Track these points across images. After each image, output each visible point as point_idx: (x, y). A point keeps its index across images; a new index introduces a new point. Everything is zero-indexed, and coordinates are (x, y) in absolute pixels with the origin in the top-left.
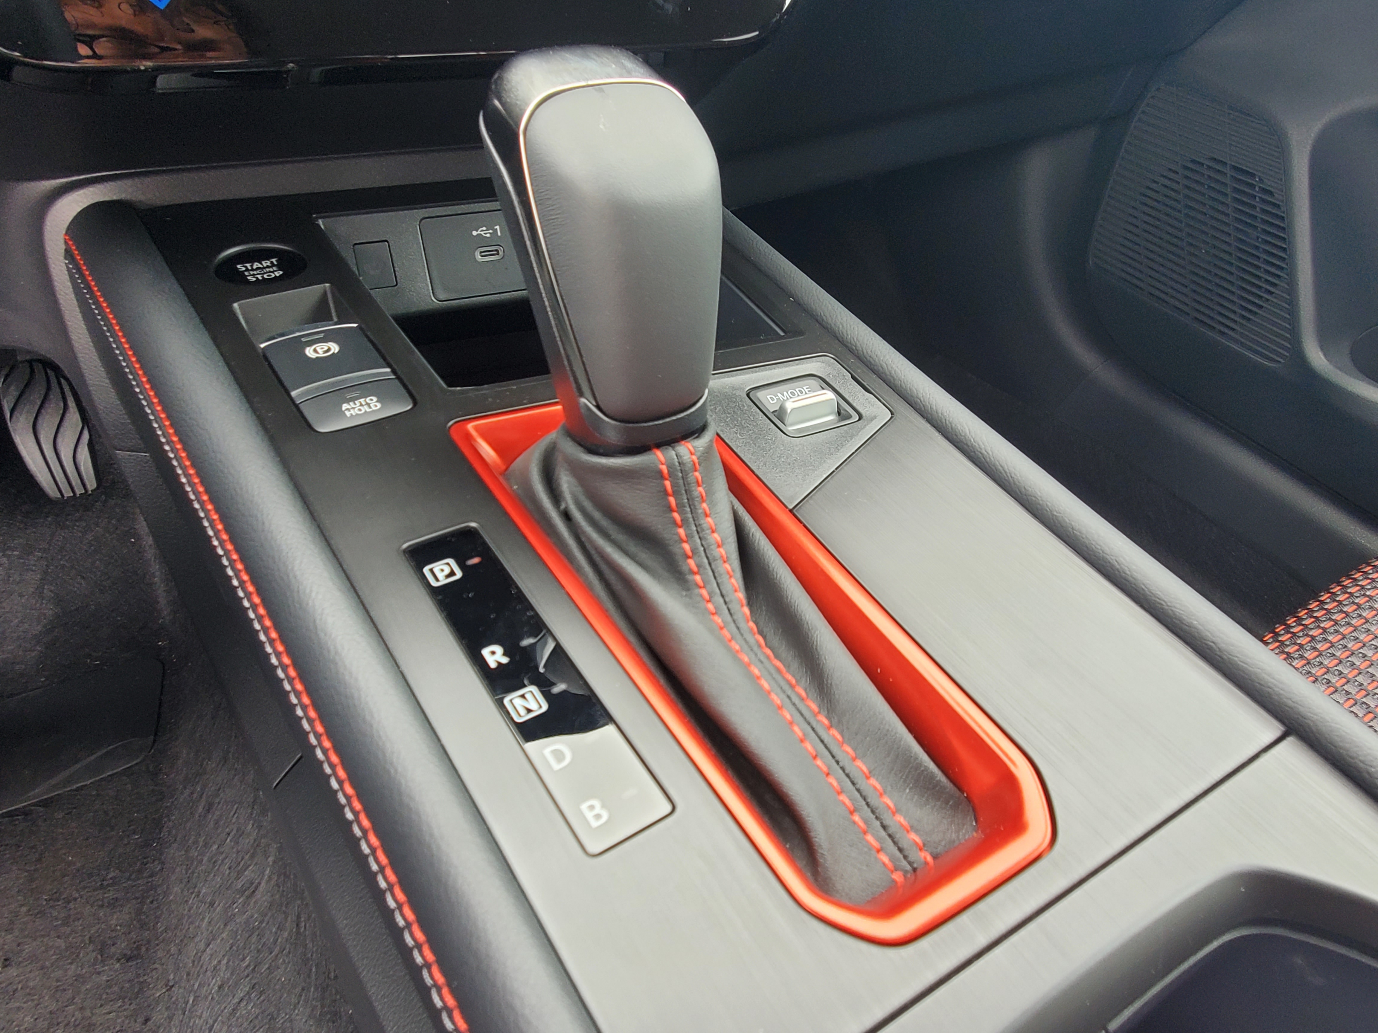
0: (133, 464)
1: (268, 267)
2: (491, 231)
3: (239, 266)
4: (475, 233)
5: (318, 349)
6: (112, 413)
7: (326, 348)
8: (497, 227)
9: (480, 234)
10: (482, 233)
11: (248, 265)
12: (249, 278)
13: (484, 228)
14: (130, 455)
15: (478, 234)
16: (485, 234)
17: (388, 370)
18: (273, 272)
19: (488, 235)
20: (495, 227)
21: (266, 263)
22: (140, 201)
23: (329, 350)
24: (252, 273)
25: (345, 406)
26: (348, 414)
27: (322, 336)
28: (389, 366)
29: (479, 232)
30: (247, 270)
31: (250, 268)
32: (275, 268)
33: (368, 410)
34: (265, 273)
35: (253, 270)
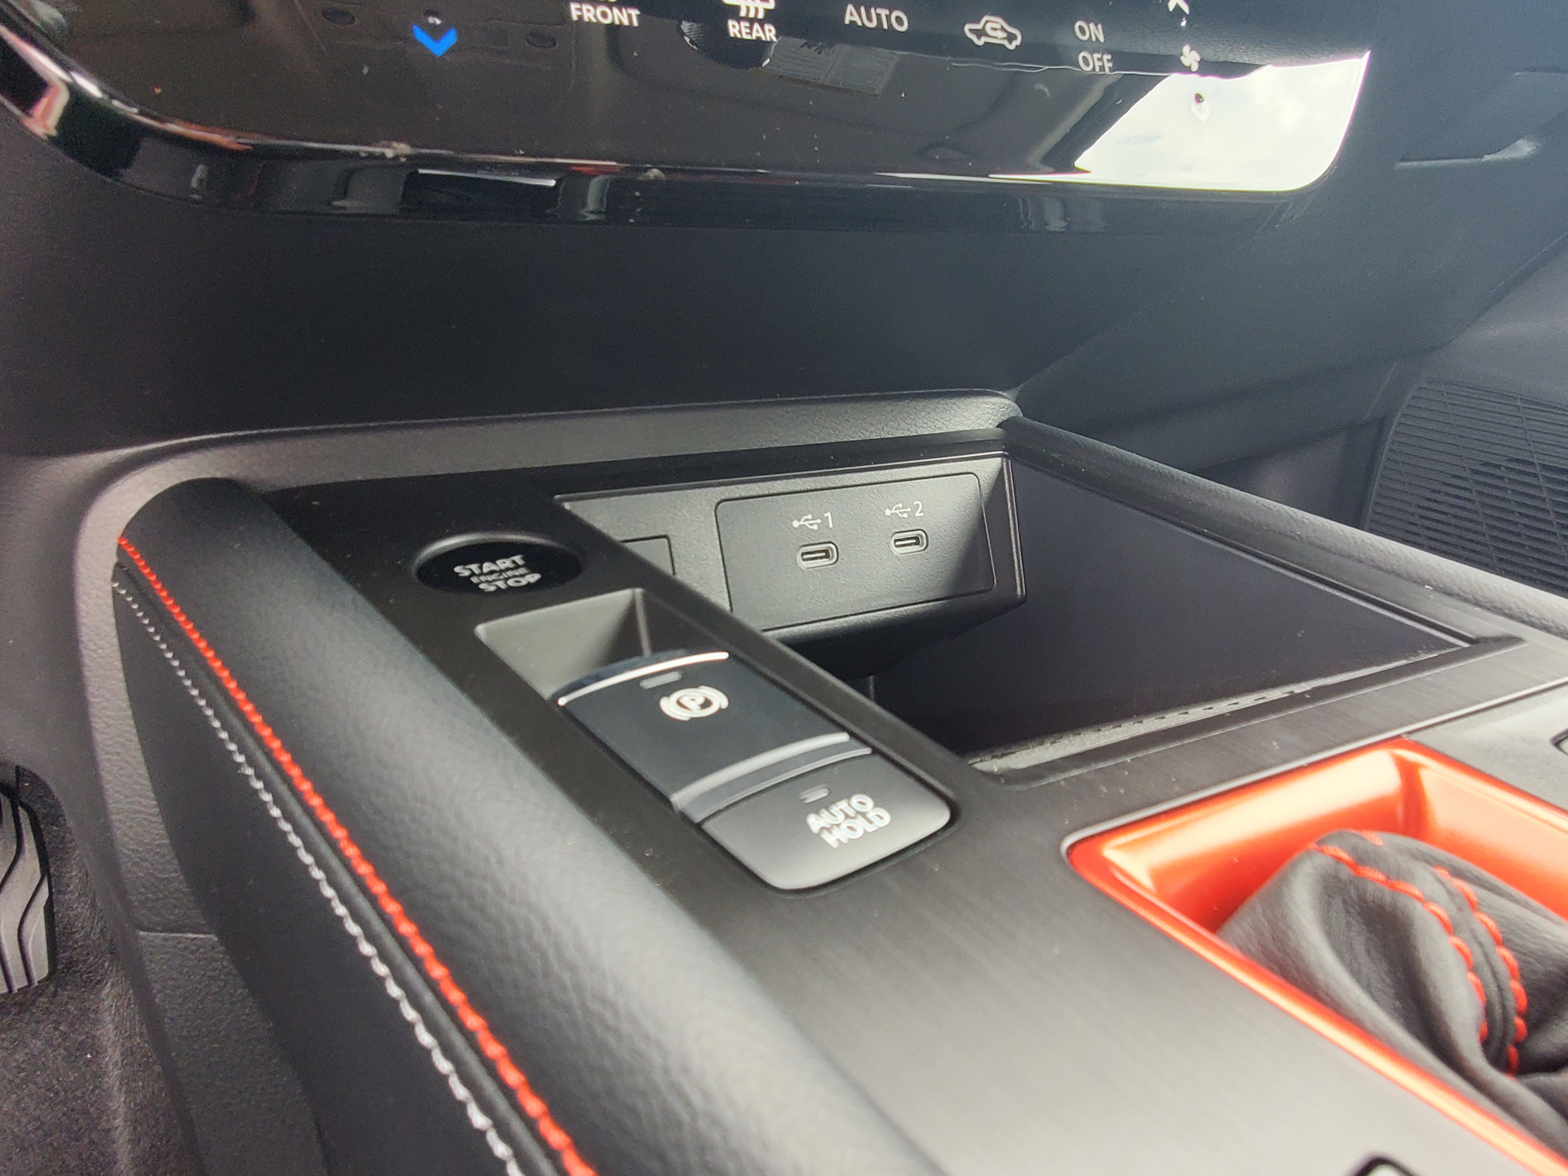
0: (168, 956)
1: (508, 569)
2: (819, 521)
3: (457, 569)
4: (796, 524)
5: (684, 701)
6: (146, 860)
7: (701, 701)
8: (828, 514)
9: (804, 525)
10: (806, 523)
11: (474, 567)
12: (481, 586)
13: (810, 517)
14: (165, 940)
15: (800, 526)
16: (811, 525)
17: (843, 737)
18: (522, 576)
19: (815, 527)
20: (826, 515)
21: (504, 564)
22: (262, 482)
23: (707, 704)
24: (483, 578)
25: (815, 822)
26: (831, 839)
27: (675, 677)
28: (843, 729)
29: (802, 523)
30: (473, 574)
31: (477, 571)
32: (522, 571)
33: (871, 828)
34: (509, 578)
35: (482, 574)
